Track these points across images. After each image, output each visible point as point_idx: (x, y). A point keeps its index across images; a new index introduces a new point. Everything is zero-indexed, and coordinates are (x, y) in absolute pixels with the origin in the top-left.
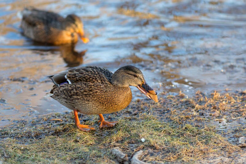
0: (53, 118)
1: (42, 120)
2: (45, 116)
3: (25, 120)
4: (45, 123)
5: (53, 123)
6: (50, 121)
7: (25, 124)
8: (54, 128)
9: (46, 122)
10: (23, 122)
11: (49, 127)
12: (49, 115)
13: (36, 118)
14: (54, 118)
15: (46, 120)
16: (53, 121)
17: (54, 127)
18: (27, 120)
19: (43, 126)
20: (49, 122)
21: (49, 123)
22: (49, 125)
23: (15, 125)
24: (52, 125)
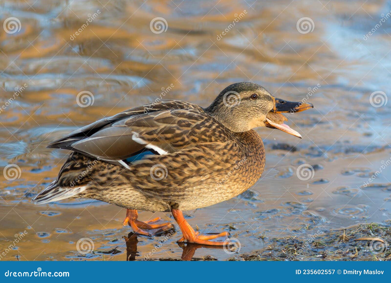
0: (362, 235)
1: (338, 239)
2: (346, 230)
3: (299, 239)
4: (344, 247)
5: (363, 246)
6: (355, 241)
7: (298, 249)
8: (364, 257)
9: (348, 244)
10: (294, 243)
11: (353, 256)
12: (354, 228)
13: (325, 234)
14: (366, 235)
15: (346, 240)
16: (363, 243)
17: (364, 255)
18: (304, 239)
19: (340, 253)
20: (354, 243)
21: (355, 245)
22: (354, 252)
23: (276, 251)
24: (361, 252)
